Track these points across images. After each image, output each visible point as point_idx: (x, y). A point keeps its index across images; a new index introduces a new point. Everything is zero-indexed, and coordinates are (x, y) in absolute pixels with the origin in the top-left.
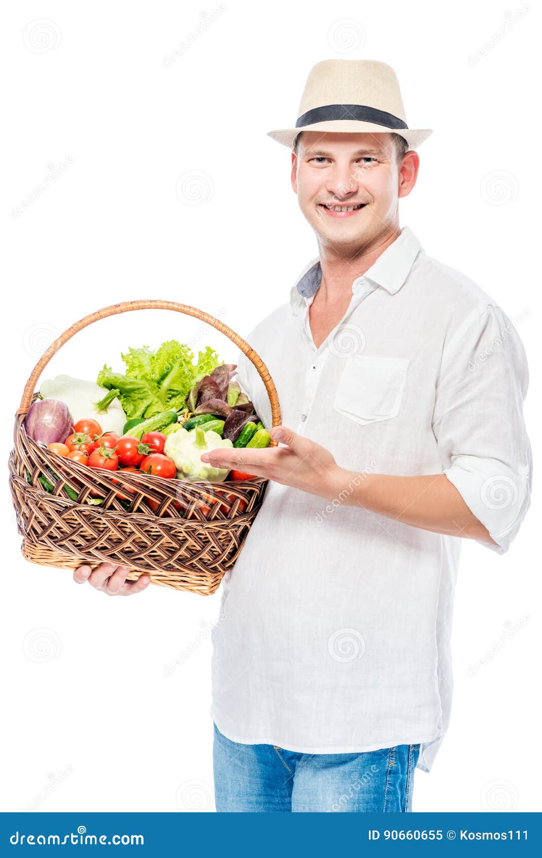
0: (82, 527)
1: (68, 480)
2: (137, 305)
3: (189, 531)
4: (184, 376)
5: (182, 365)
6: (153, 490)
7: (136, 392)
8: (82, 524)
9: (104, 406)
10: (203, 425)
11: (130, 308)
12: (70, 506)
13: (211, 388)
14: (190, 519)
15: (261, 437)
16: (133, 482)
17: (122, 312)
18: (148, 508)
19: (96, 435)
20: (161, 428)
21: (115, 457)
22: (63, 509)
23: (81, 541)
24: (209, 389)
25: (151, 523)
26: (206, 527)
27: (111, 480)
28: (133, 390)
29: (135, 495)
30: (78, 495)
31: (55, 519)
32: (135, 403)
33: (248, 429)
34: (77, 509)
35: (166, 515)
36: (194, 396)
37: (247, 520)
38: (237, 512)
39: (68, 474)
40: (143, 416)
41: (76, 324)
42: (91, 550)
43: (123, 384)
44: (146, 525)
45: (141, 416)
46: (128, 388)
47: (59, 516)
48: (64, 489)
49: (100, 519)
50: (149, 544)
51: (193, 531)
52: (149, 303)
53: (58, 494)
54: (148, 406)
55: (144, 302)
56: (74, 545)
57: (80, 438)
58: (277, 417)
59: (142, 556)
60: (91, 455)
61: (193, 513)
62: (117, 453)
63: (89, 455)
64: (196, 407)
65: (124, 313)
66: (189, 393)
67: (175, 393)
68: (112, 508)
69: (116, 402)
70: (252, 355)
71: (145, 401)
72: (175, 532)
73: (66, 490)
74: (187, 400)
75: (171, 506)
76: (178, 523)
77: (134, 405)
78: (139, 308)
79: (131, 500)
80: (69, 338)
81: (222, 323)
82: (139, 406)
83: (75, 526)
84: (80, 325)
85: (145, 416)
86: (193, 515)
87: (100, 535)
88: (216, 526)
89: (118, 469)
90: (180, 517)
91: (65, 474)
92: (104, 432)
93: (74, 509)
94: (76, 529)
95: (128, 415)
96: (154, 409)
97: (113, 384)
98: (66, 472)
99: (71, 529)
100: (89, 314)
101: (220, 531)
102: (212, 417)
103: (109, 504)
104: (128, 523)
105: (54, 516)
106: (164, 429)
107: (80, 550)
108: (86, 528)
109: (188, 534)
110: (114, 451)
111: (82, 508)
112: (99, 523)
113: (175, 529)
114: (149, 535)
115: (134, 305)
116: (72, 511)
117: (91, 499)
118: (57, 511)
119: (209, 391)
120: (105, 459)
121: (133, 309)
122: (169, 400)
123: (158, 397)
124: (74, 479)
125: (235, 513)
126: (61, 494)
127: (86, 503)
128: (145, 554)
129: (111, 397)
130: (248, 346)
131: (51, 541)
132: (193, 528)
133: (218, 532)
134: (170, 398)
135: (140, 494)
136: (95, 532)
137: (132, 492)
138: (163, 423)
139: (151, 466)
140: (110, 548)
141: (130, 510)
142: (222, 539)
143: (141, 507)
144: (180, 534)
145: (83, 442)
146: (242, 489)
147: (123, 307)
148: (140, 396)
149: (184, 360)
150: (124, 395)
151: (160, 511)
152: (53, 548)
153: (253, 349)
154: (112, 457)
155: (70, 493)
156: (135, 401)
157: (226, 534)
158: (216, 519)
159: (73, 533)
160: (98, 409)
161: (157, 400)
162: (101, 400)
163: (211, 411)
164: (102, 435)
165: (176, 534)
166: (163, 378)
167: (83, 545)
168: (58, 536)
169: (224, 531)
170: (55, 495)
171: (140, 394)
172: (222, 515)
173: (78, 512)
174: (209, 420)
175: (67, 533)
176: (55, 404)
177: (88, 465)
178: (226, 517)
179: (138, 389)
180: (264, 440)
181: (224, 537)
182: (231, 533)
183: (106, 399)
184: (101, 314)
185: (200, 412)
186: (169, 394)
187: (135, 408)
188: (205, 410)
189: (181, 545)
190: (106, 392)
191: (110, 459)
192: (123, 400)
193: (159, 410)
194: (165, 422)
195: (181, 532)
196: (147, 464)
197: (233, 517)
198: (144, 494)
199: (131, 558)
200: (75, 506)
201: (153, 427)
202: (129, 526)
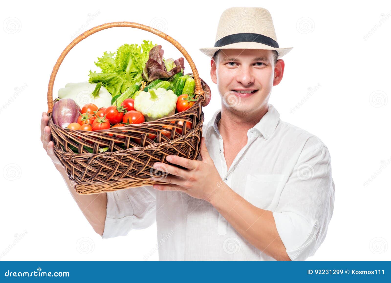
0: (102, 166)
1: (84, 143)
2: (93, 31)
3: (162, 149)
4: (136, 62)
5: (133, 57)
6: (134, 133)
7: (113, 80)
8: (101, 165)
9: (96, 93)
10: (155, 87)
11: (90, 33)
12: (91, 157)
13: (155, 65)
14: (161, 142)
15: (189, 82)
16: (121, 132)
17: (86, 37)
18: (135, 144)
19: (94, 111)
20: (131, 96)
21: (106, 121)
22: (87, 160)
23: (104, 175)
24: (153, 65)
25: (139, 151)
26: (172, 143)
27: (108, 134)
28: (110, 80)
29: (125, 139)
30: (93, 149)
31: (85, 167)
32: (114, 86)
33: (182, 81)
34: (95, 157)
35: (147, 144)
36: (146, 72)
37: (194, 133)
38: (187, 130)
39: (83, 139)
40: (121, 92)
41: (63, 53)
42: (111, 178)
43: (104, 78)
44: (137, 154)
45: (120, 92)
46: (107, 80)
47: (87, 165)
48: (84, 149)
49: (110, 159)
50: (143, 163)
51: (165, 149)
52: (100, 28)
53: (81, 152)
54: (122, 86)
55: (97, 27)
56: (102, 178)
57: (85, 116)
58: (194, 69)
59: (141, 172)
60: (93, 124)
61: (161, 138)
62: (107, 117)
63: (92, 124)
64: (149, 77)
65: (87, 38)
66: (143, 71)
67: (135, 73)
68: (115, 150)
69: (103, 89)
70: (168, 38)
71: (119, 84)
72: (155, 152)
73: (85, 149)
74: (143, 75)
75: (147, 138)
76: (155, 147)
77: (114, 88)
78: (95, 32)
79: (124, 142)
80: (62, 62)
81: (145, 25)
82: (117, 87)
83: (98, 167)
84: (65, 53)
85: (122, 91)
86: (162, 139)
87: (113, 168)
88: (177, 142)
89: (111, 127)
90: (155, 142)
91: (81, 140)
92: (99, 108)
93: (93, 158)
94: (99, 169)
95: (112, 94)
96: (126, 86)
97: (98, 80)
98: (81, 138)
99: (96, 169)
100: (68, 44)
101: (180, 144)
102: (159, 81)
103: (112, 149)
104: (127, 156)
105: (84, 165)
106: (133, 96)
107: (106, 179)
108: (104, 166)
109: (163, 151)
110: (105, 118)
111: (98, 156)
112: (111, 161)
113: (154, 150)
114: (142, 159)
115: (92, 31)
116: (93, 159)
117: (101, 149)
118: (85, 162)
119: (154, 66)
120: (100, 124)
121: (92, 34)
122: (133, 79)
123: (126, 79)
124: (88, 141)
125: (186, 131)
126: (84, 151)
127: (99, 152)
128: (143, 170)
129: (98, 87)
130: (164, 34)
131: (88, 179)
132: (164, 147)
133: (180, 145)
134: (134, 78)
135: (128, 138)
136: (110, 167)
137: (123, 137)
138: (131, 93)
139: (128, 119)
140: (121, 173)
141: (125, 148)
142: (184, 148)
143: (131, 144)
144: (158, 153)
145: (87, 118)
146: (185, 116)
147: (86, 34)
148: (116, 81)
149: (133, 53)
150: (107, 84)
151: (142, 143)
152: (91, 183)
153: (167, 35)
154: (104, 121)
155: (89, 150)
156: (113, 85)
157: (185, 144)
158: (176, 137)
159: (98, 172)
160: (93, 97)
161: (126, 81)
162: (94, 91)
163: (157, 77)
164: (98, 110)
165: (156, 153)
166: (125, 67)
167: (106, 176)
168: (90, 176)
169: (183, 143)
170: (80, 153)
171: (115, 80)
172: (179, 134)
173: (96, 159)
174: (158, 83)
175: (95, 172)
176: (66, 101)
177: (93, 130)
178: (182, 135)
179: (113, 78)
180: (191, 84)
181: (185, 146)
182: (187, 143)
183: (96, 89)
184: (75, 42)
185: (152, 80)
186: (132, 75)
187: (115, 90)
188: (154, 78)
189: (161, 159)
190: (95, 85)
191: (103, 122)
192: (107, 87)
193: (128, 86)
194: (132, 92)
195: (158, 151)
196: (126, 119)
197: (185, 133)
198: (130, 137)
199: (136, 175)
200: (94, 156)
201: (126, 97)
202: (128, 157)
